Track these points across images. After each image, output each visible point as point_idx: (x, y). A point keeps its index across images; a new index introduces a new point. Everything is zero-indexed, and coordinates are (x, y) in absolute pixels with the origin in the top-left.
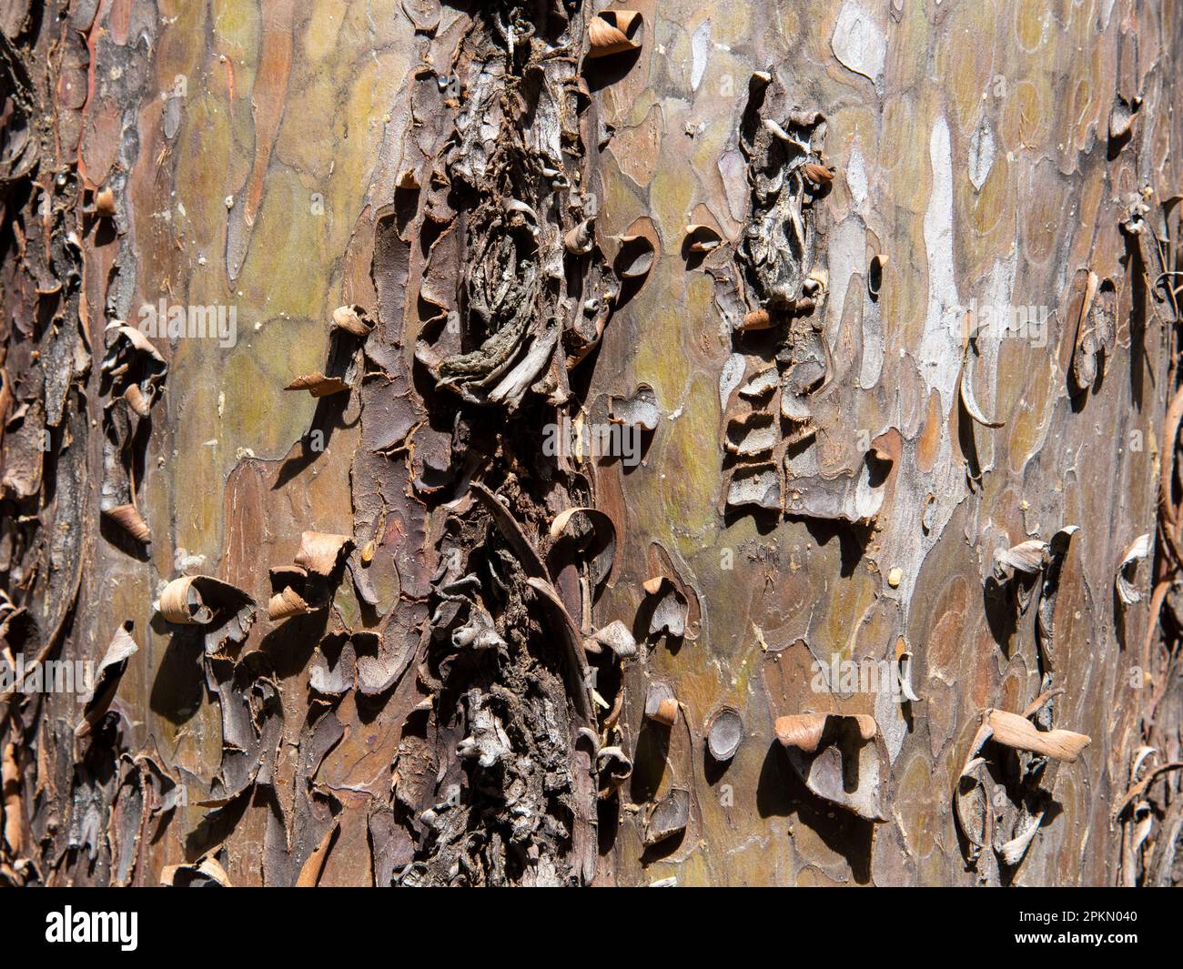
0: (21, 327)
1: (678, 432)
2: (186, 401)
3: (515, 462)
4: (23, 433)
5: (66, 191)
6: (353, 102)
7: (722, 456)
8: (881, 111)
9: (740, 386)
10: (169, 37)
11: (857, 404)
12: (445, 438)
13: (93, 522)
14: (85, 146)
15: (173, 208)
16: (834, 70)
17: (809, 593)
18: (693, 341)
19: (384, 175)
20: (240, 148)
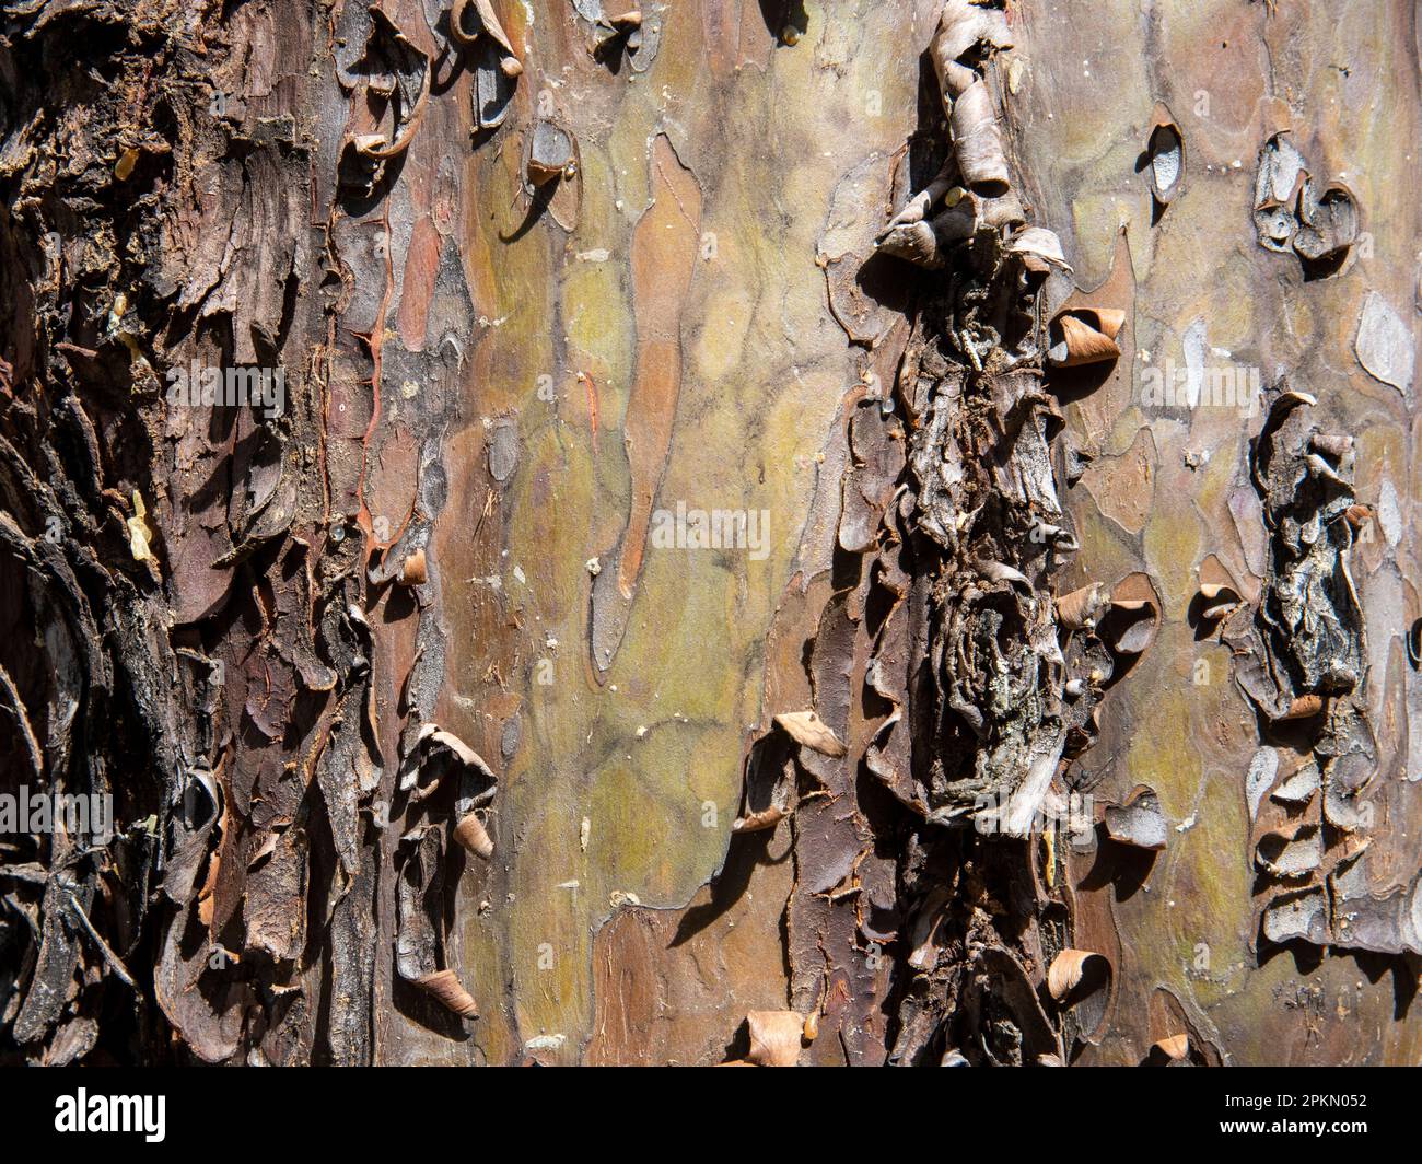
0: (263, 727)
1: (1191, 848)
2: (529, 828)
3: (985, 895)
4: (270, 871)
5: (342, 549)
6: (769, 437)
7: (1252, 877)
8: (1411, 429)
9: (1274, 787)
10: (493, 343)
11: (1405, 801)
12: (889, 866)
13: (383, 990)
14: (369, 487)
15: (505, 571)
16: (1359, 380)
17: (1359, 1043)
18: (1206, 730)
19: (818, 533)
20: (607, 495)
